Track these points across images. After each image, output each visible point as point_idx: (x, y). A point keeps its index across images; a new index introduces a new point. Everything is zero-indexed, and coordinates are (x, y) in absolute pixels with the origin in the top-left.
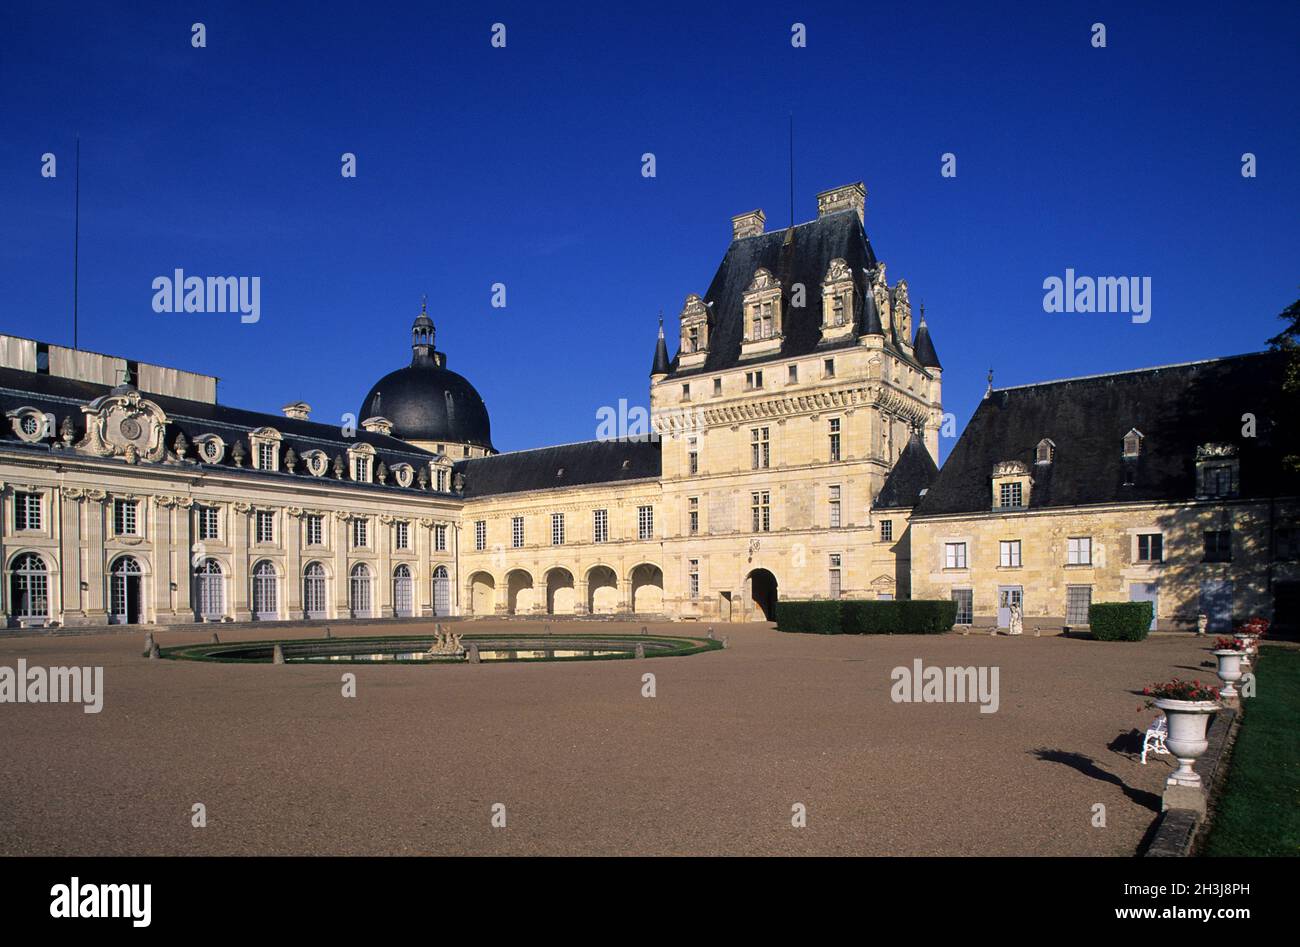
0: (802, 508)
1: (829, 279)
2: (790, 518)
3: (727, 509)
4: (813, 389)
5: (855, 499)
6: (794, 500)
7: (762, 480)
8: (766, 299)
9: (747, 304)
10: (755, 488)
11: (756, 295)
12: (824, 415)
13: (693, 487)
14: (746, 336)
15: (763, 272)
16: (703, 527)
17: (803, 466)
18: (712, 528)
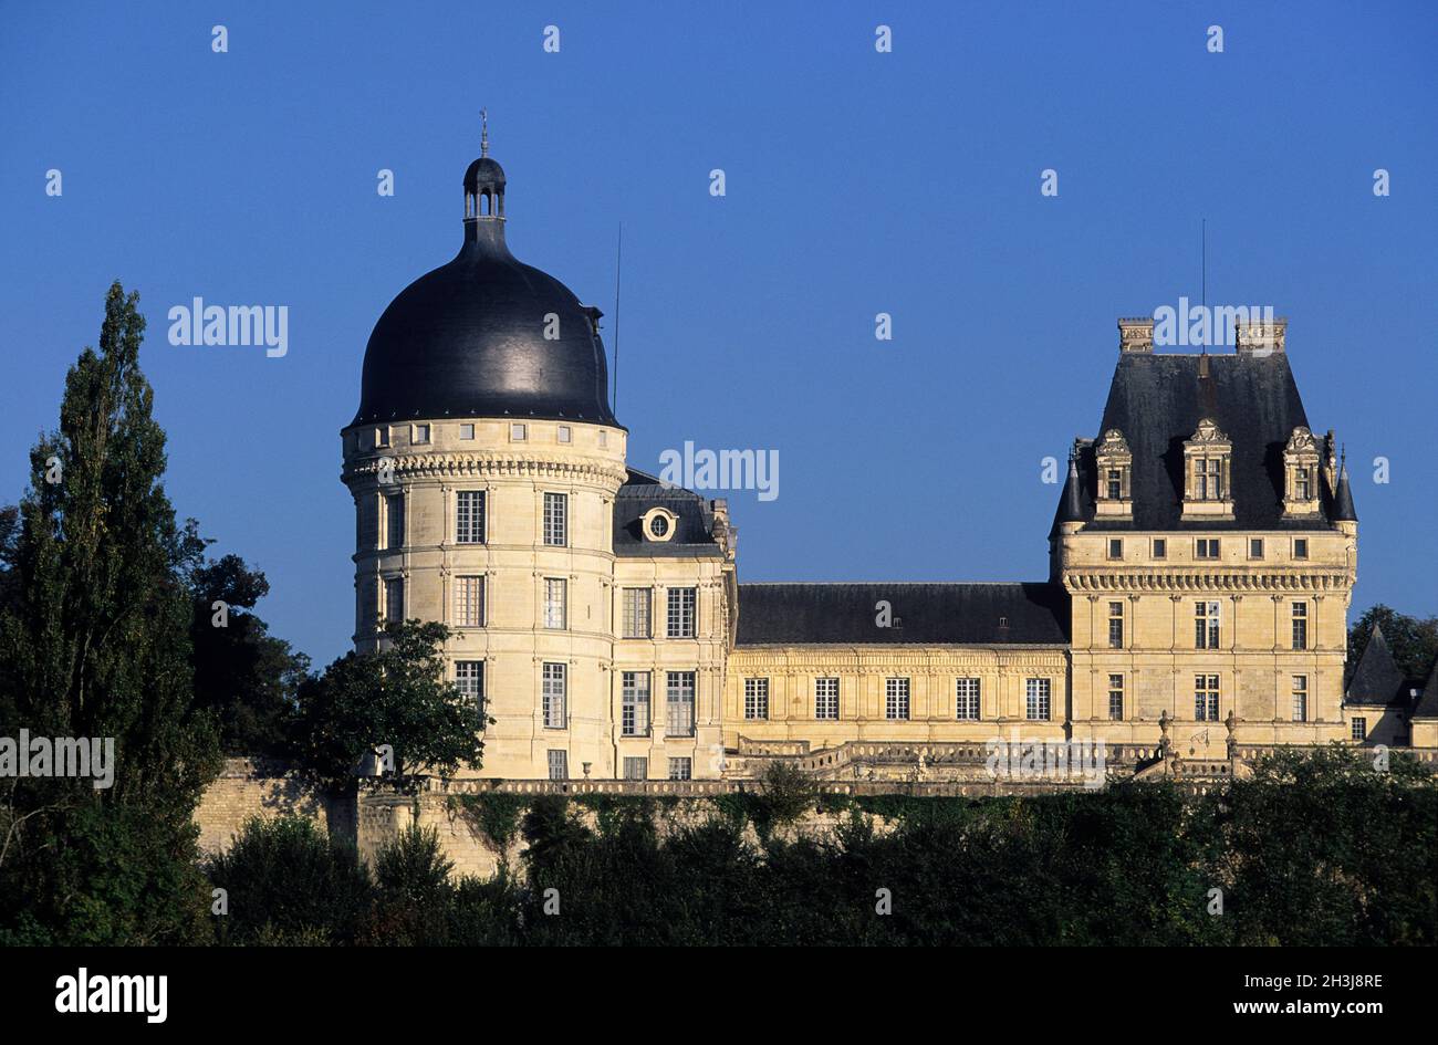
0: (1260, 698)
1: (1292, 448)
2: (1246, 708)
3: (1164, 691)
4: (1282, 568)
5: (1323, 692)
6: (1251, 687)
7: (1209, 662)
8: (1216, 455)
9: (1189, 456)
10: (1202, 671)
11: (1200, 447)
12: (1288, 597)
13: (1117, 661)
14: (1187, 493)
15: (1209, 423)
16: (1129, 710)
17: (1261, 650)
18: (1143, 711)
